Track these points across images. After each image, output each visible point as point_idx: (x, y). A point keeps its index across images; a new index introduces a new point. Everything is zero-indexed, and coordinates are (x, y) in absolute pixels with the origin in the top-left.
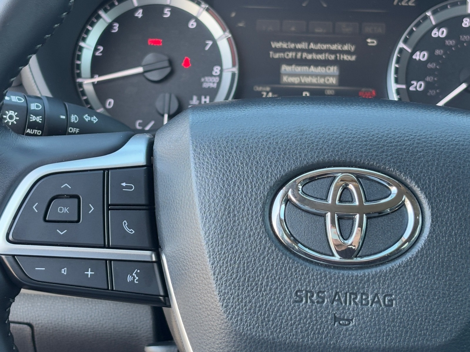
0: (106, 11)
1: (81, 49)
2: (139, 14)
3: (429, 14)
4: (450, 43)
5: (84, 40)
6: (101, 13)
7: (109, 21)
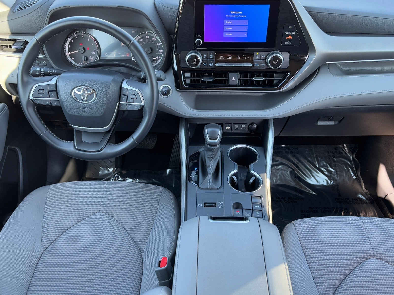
0: (69, 38)
1: (65, 47)
2: (77, 38)
3: (138, 36)
4: (144, 42)
5: (65, 44)
6: (68, 38)
7: (70, 40)
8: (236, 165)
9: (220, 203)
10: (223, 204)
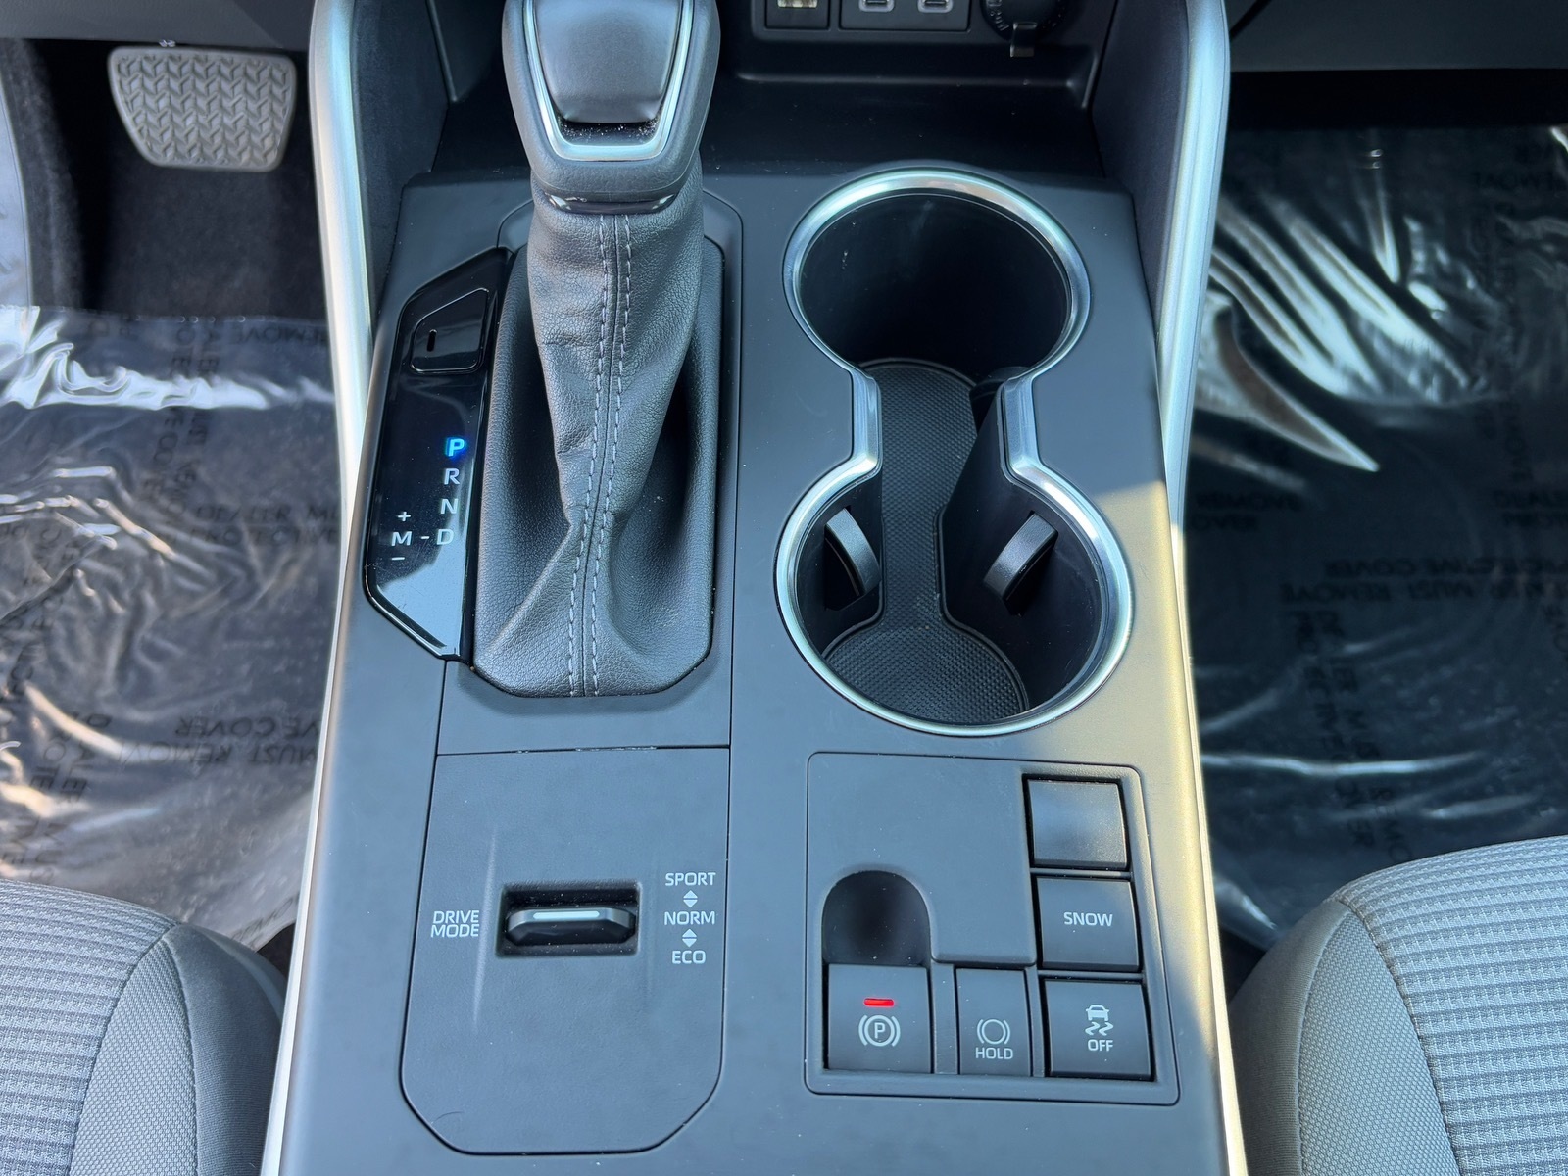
8: (867, 398)
9: (683, 888)
10: (716, 898)
